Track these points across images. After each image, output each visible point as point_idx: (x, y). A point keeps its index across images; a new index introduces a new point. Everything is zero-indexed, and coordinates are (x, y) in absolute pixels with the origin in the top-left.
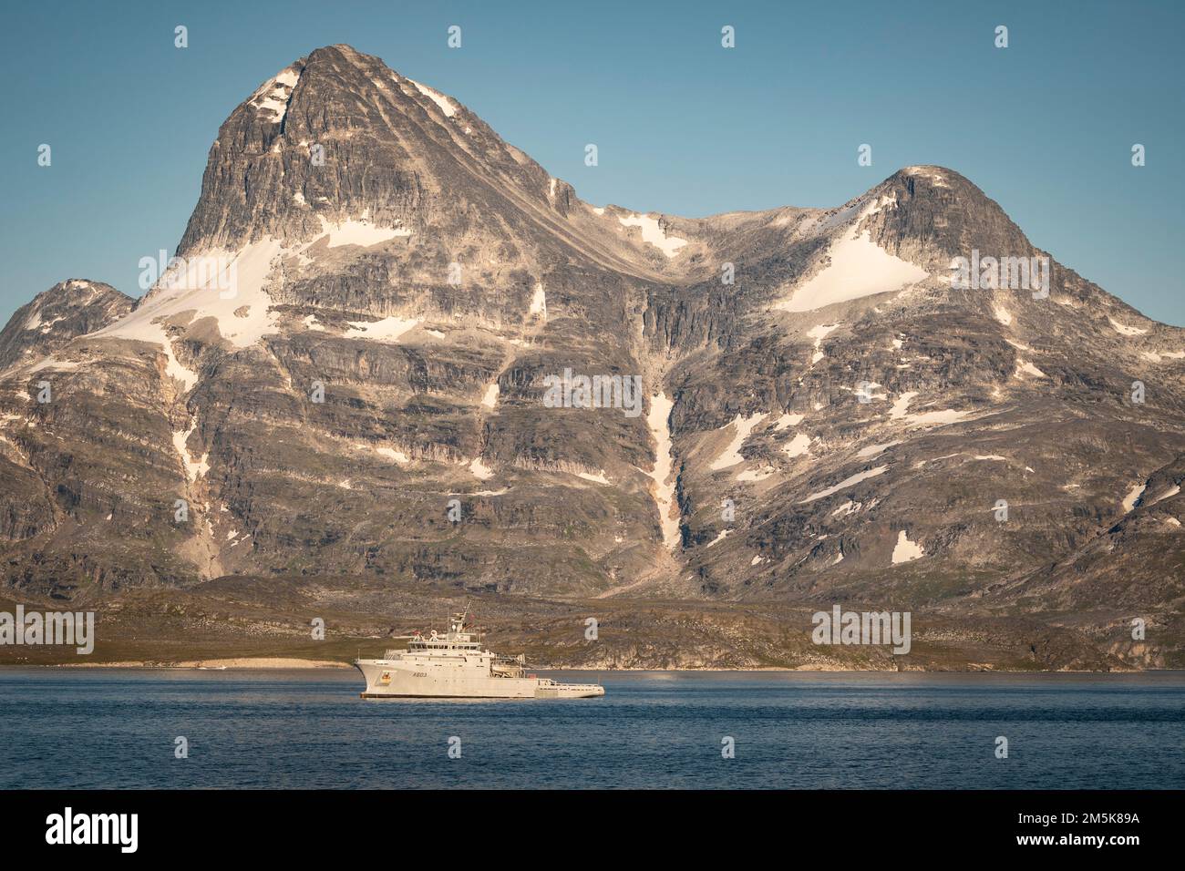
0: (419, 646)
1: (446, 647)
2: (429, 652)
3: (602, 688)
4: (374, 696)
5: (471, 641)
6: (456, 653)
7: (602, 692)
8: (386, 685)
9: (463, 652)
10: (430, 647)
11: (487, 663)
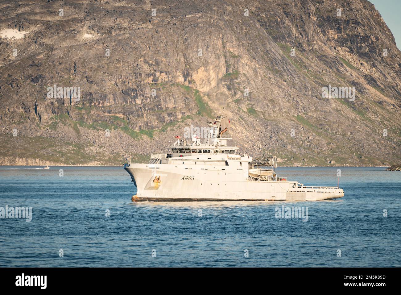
0: (181, 151)
1: (209, 151)
2: (194, 156)
3: (341, 190)
4: (144, 200)
5: (228, 145)
6: (220, 156)
7: (342, 194)
8: (157, 188)
9: (225, 156)
10: (194, 151)
11: (246, 166)
